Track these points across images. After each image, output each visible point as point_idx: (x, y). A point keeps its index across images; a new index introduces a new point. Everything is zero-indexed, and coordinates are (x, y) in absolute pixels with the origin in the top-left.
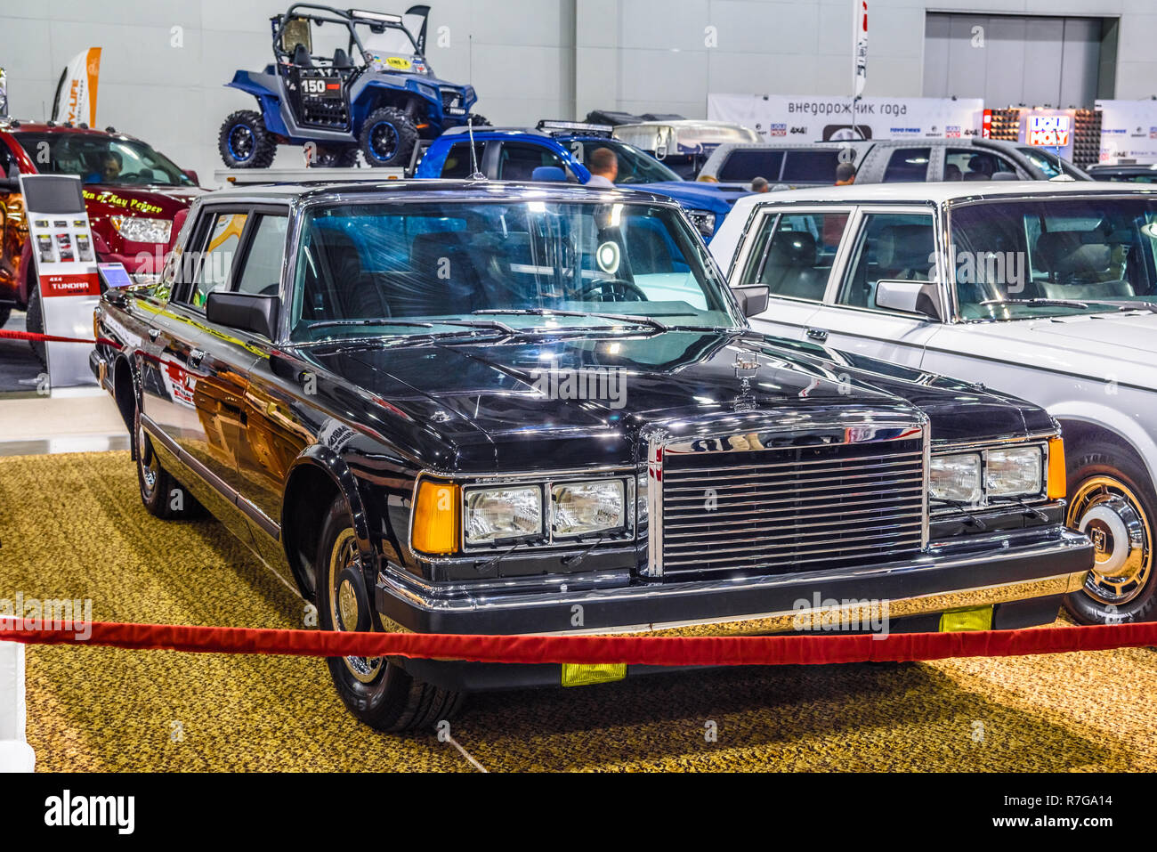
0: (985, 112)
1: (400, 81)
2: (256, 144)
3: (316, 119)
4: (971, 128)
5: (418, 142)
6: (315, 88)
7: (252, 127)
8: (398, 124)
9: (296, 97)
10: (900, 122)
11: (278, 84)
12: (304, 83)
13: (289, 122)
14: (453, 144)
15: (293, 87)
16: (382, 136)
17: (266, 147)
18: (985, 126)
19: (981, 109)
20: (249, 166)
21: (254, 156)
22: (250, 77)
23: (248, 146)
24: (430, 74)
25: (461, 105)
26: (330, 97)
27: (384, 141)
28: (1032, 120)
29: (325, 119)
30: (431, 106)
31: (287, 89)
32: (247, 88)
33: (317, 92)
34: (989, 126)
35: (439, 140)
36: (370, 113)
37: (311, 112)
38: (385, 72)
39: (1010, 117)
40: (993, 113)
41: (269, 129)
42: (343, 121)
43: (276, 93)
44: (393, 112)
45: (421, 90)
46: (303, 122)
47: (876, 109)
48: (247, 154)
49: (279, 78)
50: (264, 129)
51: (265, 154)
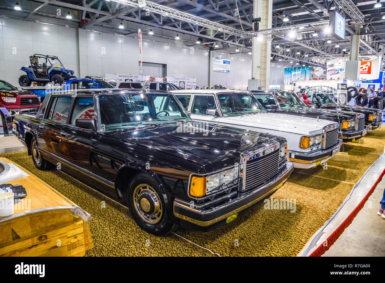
0: (150, 78)
1: (59, 69)
2: (27, 82)
3: (41, 76)
4: (148, 80)
5: (64, 81)
6: (40, 70)
7: (26, 78)
8: (59, 78)
9: (36, 72)
10: (137, 79)
11: (32, 70)
12: (38, 69)
13: (35, 77)
14: (72, 81)
15: (35, 70)
16: (56, 80)
17: (30, 82)
18: (150, 80)
19: (149, 77)
20: (26, 86)
21: (27, 84)
22: (25, 68)
23: (25, 82)
24: (64, 68)
25: (71, 74)
26: (43, 72)
27: (56, 81)
28: (157, 79)
29: (43, 77)
30: (66, 74)
31: (34, 70)
32: (25, 70)
33: (41, 71)
34: (151, 80)
35: (68, 81)
36: (53, 75)
37: (39, 75)
38: (55, 67)
39: (154, 78)
40: (151, 78)
41: (30, 78)
42: (47, 77)
43: (31, 71)
44: (58, 75)
45: (64, 71)
46: (38, 77)
47: (133, 77)
48: (25, 84)
49: (32, 69)
50: (29, 78)
51: (29, 84)
